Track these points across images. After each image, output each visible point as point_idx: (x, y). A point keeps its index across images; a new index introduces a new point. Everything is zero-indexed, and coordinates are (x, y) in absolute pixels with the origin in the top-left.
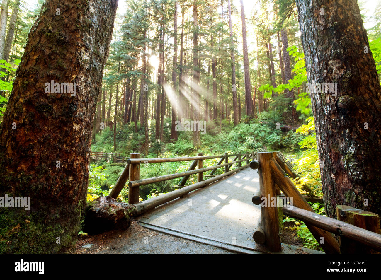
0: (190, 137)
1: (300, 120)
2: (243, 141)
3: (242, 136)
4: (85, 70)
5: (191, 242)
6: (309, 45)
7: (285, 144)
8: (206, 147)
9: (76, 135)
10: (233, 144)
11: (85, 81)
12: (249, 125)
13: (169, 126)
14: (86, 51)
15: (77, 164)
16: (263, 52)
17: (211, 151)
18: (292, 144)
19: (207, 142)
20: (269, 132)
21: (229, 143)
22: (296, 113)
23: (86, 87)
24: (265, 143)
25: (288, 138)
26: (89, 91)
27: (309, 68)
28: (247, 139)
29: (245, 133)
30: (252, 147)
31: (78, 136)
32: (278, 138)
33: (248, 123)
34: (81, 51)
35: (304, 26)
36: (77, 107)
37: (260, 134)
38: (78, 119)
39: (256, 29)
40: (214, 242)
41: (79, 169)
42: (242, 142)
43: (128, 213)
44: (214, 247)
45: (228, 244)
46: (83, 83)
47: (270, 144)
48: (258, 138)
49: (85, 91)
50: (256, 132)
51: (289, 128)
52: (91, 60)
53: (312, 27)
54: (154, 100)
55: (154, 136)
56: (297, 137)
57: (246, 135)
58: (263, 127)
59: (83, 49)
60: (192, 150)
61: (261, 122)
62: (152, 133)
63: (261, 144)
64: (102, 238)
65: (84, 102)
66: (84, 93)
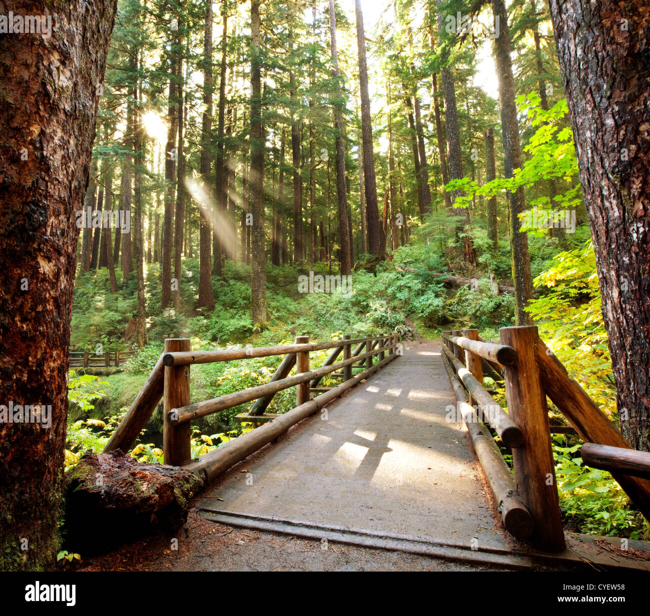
0: (242, 302)
1: (481, 264)
2: (364, 310)
3: (361, 298)
4: (62, 116)
5: (351, 548)
6: (590, 88)
7: (452, 316)
8: (281, 323)
9: (46, 290)
10: (341, 317)
11: (64, 145)
12: (376, 276)
13: (193, 277)
14: (63, 63)
15: (52, 371)
16: (401, 116)
17: (293, 334)
18: (465, 315)
19: (283, 313)
20: (419, 290)
21: (332, 315)
22: (474, 249)
23: (66, 159)
24: (411, 313)
25: (458, 304)
26: (72, 171)
27: (589, 140)
28: (371, 305)
29: (366, 292)
30: (384, 323)
31: (52, 293)
32: (439, 302)
33: (371, 270)
34: (50, 63)
35: (576, 46)
36: (46, 213)
37: (398, 295)
38: (51, 247)
39: (386, 63)
40: (407, 542)
41: (57, 383)
42: (361, 312)
43: (182, 491)
44: (412, 556)
45: (441, 545)
46: (58, 150)
47: (420, 315)
48: (396, 303)
49: (65, 172)
50: (390, 291)
51: (458, 281)
52: (75, 91)
53: (599, 49)
54: (153, 217)
55: (158, 302)
56: (476, 299)
57: (368, 297)
58: (404, 278)
59: (55, 57)
60: (250, 331)
61: (402, 268)
62: (153, 295)
63: (401, 316)
64: (121, 561)
65: (62, 201)
66: (61, 177)
